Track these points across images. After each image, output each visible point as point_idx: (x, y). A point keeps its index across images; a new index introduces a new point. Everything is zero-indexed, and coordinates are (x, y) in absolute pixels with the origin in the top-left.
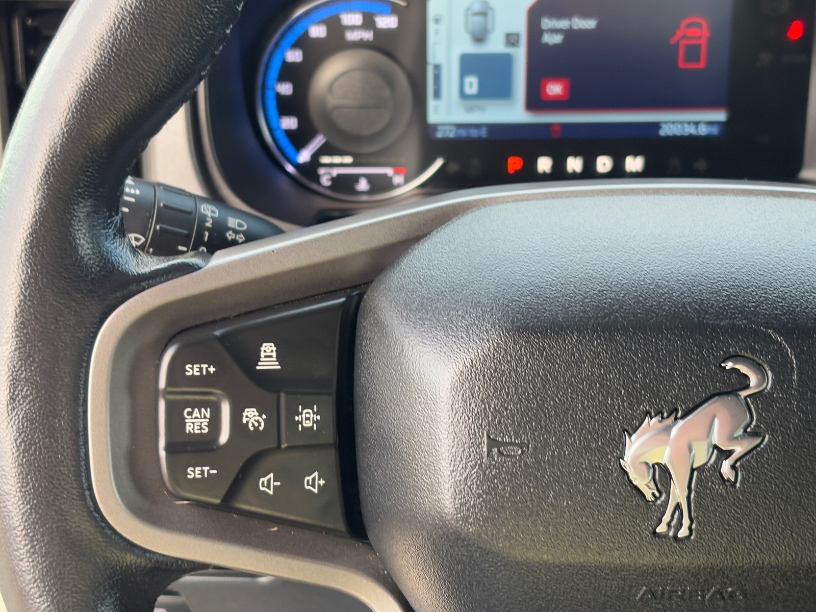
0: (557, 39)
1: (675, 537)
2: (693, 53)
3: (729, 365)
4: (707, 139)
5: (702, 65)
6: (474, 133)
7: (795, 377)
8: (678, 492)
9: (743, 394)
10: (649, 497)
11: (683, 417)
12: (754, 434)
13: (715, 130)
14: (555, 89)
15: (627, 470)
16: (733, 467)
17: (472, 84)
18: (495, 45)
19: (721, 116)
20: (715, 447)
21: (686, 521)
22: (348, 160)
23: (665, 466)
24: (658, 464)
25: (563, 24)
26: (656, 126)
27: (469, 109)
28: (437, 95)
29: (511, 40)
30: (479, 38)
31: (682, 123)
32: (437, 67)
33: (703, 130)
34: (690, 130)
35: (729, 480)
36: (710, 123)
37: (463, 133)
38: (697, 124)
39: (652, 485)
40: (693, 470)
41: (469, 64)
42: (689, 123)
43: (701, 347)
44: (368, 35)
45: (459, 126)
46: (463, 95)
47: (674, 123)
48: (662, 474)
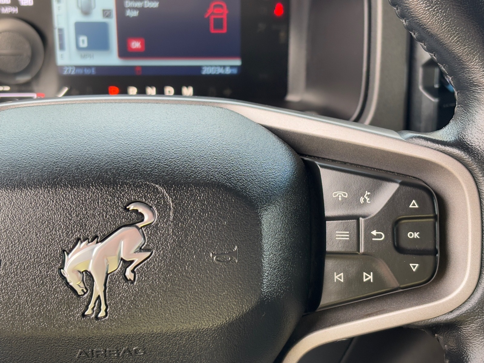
0: (135, 14)
1: (97, 318)
2: (218, 24)
3: (132, 207)
4: (230, 76)
5: (224, 31)
6: (87, 72)
7: (171, 214)
8: (98, 288)
9: (140, 225)
10: (80, 292)
11: (102, 241)
12: (146, 250)
13: (235, 71)
14: (136, 45)
15: (66, 276)
16: (133, 271)
17: (84, 41)
18: (97, 17)
19: (237, 62)
20: (122, 259)
21: (103, 307)
22: (7, 88)
23: (90, 273)
24: (86, 271)
25: (139, 4)
26: (200, 68)
27: (83, 57)
28: (62, 47)
29: (106, 13)
30: (86, 12)
31: (216, 66)
32: (60, 30)
33: (228, 71)
34: (220, 71)
35: (130, 280)
36: (232, 67)
37: (80, 71)
38: (224, 67)
39: (82, 285)
40: (107, 274)
41: (81, 29)
42: (221, 66)
43: (113, 196)
44: (15, 10)
45: (77, 67)
46: (78, 48)
47: (211, 66)
48: (88, 278)
